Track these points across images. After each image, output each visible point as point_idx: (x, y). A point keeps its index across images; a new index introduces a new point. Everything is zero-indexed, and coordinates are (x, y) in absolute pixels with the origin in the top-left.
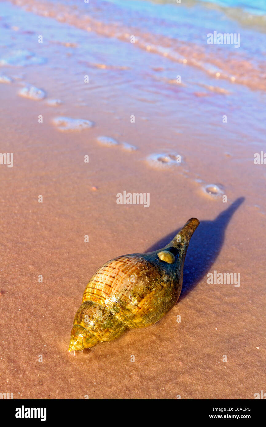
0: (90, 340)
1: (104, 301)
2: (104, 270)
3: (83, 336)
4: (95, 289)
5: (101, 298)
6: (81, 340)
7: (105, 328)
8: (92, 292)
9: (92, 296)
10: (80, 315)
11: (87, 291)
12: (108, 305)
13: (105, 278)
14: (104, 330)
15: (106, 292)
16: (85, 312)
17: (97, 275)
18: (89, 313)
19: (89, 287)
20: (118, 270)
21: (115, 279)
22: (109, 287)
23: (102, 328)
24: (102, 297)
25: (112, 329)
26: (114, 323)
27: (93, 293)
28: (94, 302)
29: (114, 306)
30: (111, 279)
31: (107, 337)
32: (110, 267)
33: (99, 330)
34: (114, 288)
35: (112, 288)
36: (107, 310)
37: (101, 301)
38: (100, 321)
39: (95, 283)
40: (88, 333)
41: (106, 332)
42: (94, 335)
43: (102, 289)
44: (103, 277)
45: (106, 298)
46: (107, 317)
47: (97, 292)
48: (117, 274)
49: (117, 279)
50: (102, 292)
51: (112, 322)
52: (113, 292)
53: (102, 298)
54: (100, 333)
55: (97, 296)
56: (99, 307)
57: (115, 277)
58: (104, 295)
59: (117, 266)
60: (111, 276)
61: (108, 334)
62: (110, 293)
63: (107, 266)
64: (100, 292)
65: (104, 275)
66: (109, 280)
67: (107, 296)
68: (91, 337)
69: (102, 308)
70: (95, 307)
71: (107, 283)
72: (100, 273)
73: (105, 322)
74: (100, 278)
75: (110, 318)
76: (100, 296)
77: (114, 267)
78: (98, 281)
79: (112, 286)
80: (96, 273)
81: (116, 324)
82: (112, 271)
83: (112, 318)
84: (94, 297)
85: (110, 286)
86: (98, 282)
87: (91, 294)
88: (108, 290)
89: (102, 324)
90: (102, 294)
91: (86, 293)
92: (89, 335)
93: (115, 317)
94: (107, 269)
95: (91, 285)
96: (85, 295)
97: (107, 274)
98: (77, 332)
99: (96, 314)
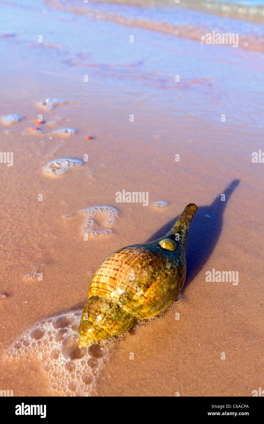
0: (100, 334)
1: (110, 294)
2: (107, 264)
3: (92, 331)
4: (100, 283)
5: (106, 291)
6: (91, 335)
7: (114, 321)
8: (97, 286)
9: (97, 290)
10: (87, 311)
11: (92, 286)
12: (114, 298)
13: (109, 271)
14: (112, 322)
15: (111, 285)
16: (92, 307)
17: (101, 269)
18: (96, 307)
19: (94, 282)
20: (121, 262)
21: (119, 271)
22: (113, 280)
23: (110, 321)
25: (120, 321)
26: (122, 315)
27: (98, 288)
28: (100, 296)
29: (120, 298)
30: (115, 272)
31: (116, 330)
32: (113, 260)
33: (107, 323)
35: (117, 280)
36: (113, 303)
37: (107, 294)
38: (108, 314)
39: (99, 277)
40: (97, 328)
41: (115, 325)
42: (103, 329)
43: (107, 282)
44: (106, 271)
45: (112, 291)
46: (114, 309)
47: (102, 286)
48: (121, 266)
49: (121, 271)
50: (107, 286)
51: (120, 314)
52: (118, 285)
54: (109, 326)
55: (103, 290)
56: (106, 300)
57: (119, 270)
58: (109, 288)
59: (120, 258)
60: (114, 269)
61: (117, 327)
62: (115, 286)
63: (110, 260)
64: (105, 285)
65: (107, 268)
66: (113, 273)
67: (113, 289)
68: (100, 331)
69: (108, 302)
70: (101, 301)
71: (111, 276)
72: (103, 267)
73: (113, 315)
74: (104, 272)
75: (117, 310)
76: (106, 290)
77: (117, 259)
79: (116, 278)
80: (99, 267)
81: (124, 316)
82: (115, 264)
83: (120, 311)
84: (99, 292)
85: (115, 279)
86: (102, 276)
87: (96, 289)
88: (113, 282)
89: (110, 317)
90: (107, 288)
91: (91, 288)
92: (99, 330)
93: (122, 309)
94: (110, 262)
95: (95, 279)
96: (90, 290)
97: (111, 267)
98: (85, 328)
99: (103, 307)
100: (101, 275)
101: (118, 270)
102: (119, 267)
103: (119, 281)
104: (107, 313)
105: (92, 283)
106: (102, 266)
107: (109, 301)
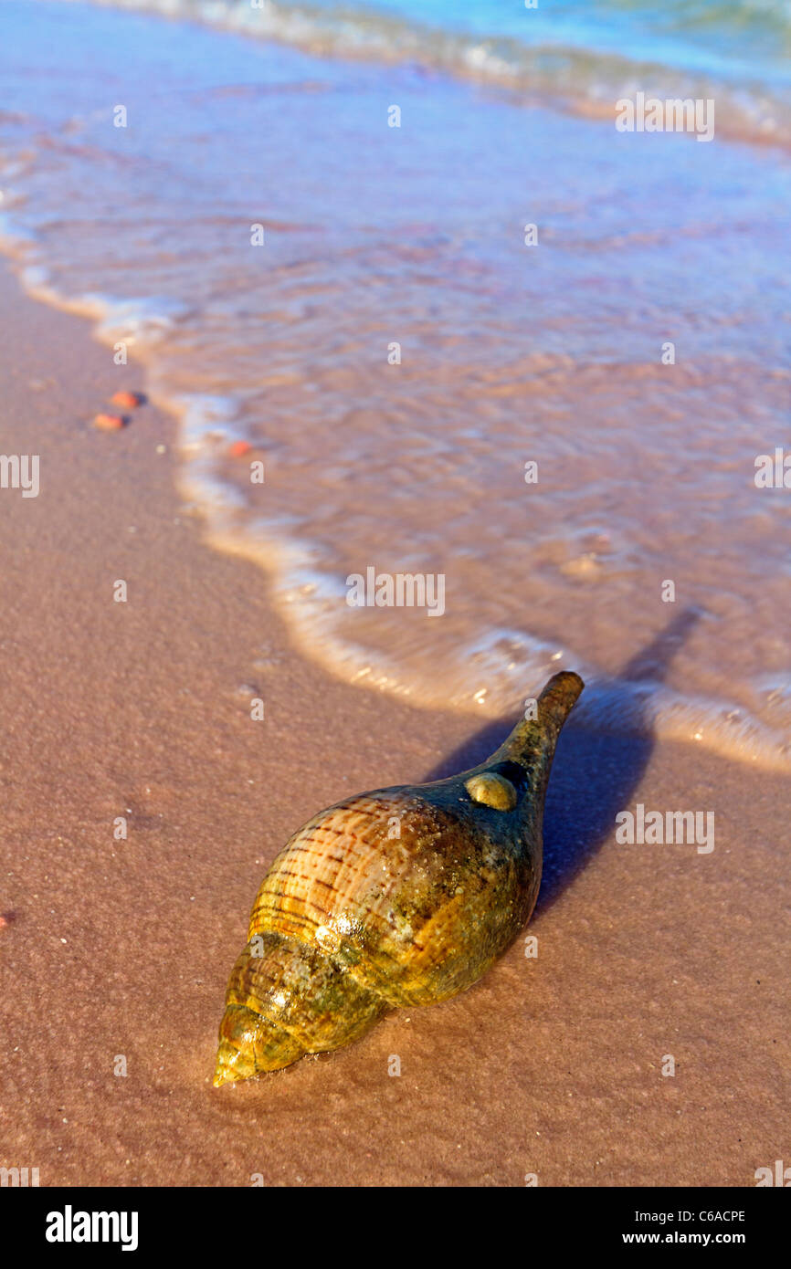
0: (278, 1048)
1: (313, 933)
2: (308, 840)
3: (254, 1039)
4: (286, 896)
5: (303, 922)
6: (250, 1052)
7: (321, 1012)
8: (277, 906)
9: (277, 917)
10: (244, 978)
11: (261, 904)
12: (325, 942)
13: (314, 863)
14: (317, 1016)
15: (319, 904)
16: (260, 968)
17: (291, 855)
18: (269, 968)
19: (269, 892)
20: (350, 839)
21: (344, 865)
22: (326, 891)
23: (310, 1013)
24: (307, 918)
25: (340, 1013)
26: (345, 995)
27: (280, 910)
28: (285, 936)
29: (344, 944)
30: (333, 866)
31: (327, 1038)
32: (327, 829)
33: (301, 1018)
34: (341, 891)
35: (337, 891)
36: (322, 959)
37: (305, 931)
38: (305, 990)
39: (284, 877)
40: (270, 1029)
41: (322, 1023)
42: (288, 1035)
43: (307, 894)
44: (307, 861)
45: (319, 922)
46: (325, 978)
47: (292, 905)
48: (350, 851)
49: (350, 866)
50: (307, 906)
51: (340, 993)
52: (339, 905)
53: (308, 924)
54: (305, 1028)
55: (293, 919)
56: (300, 949)
57: (344, 859)
58: (313, 915)
59: (348, 827)
60: (331, 858)
61: (328, 1029)
62: (331, 907)
63: (319, 828)
64: (301, 904)
65: (309, 854)
66: (325, 869)
67: (323, 915)
68: (278, 1041)
69: (308, 954)
70: (288, 951)
71: (319, 879)
72: (298, 849)
73: (319, 995)
74: (298, 863)
75: (333, 981)
76: (303, 918)
77: (340, 829)
78: (293, 872)
79: (335, 886)
80: (286, 848)
81: (353, 997)
82: (334, 843)
83: (339, 982)
84: (282, 922)
85: (330, 887)
86: (294, 875)
87: (274, 914)
88: (324, 898)
89: (310, 999)
90: (306, 911)
91: (259, 909)
92: (274, 1036)
93: (347, 978)
94: (318, 834)
95: (272, 885)
96: (255, 916)
97: (320, 851)
98: (237, 1028)
99: (290, 970)
100: (290, 874)
101: (340, 861)
102: (346, 852)
103: (343, 895)
104: (301, 989)
105: (263, 896)
106: (294, 845)
107: (311, 952)
